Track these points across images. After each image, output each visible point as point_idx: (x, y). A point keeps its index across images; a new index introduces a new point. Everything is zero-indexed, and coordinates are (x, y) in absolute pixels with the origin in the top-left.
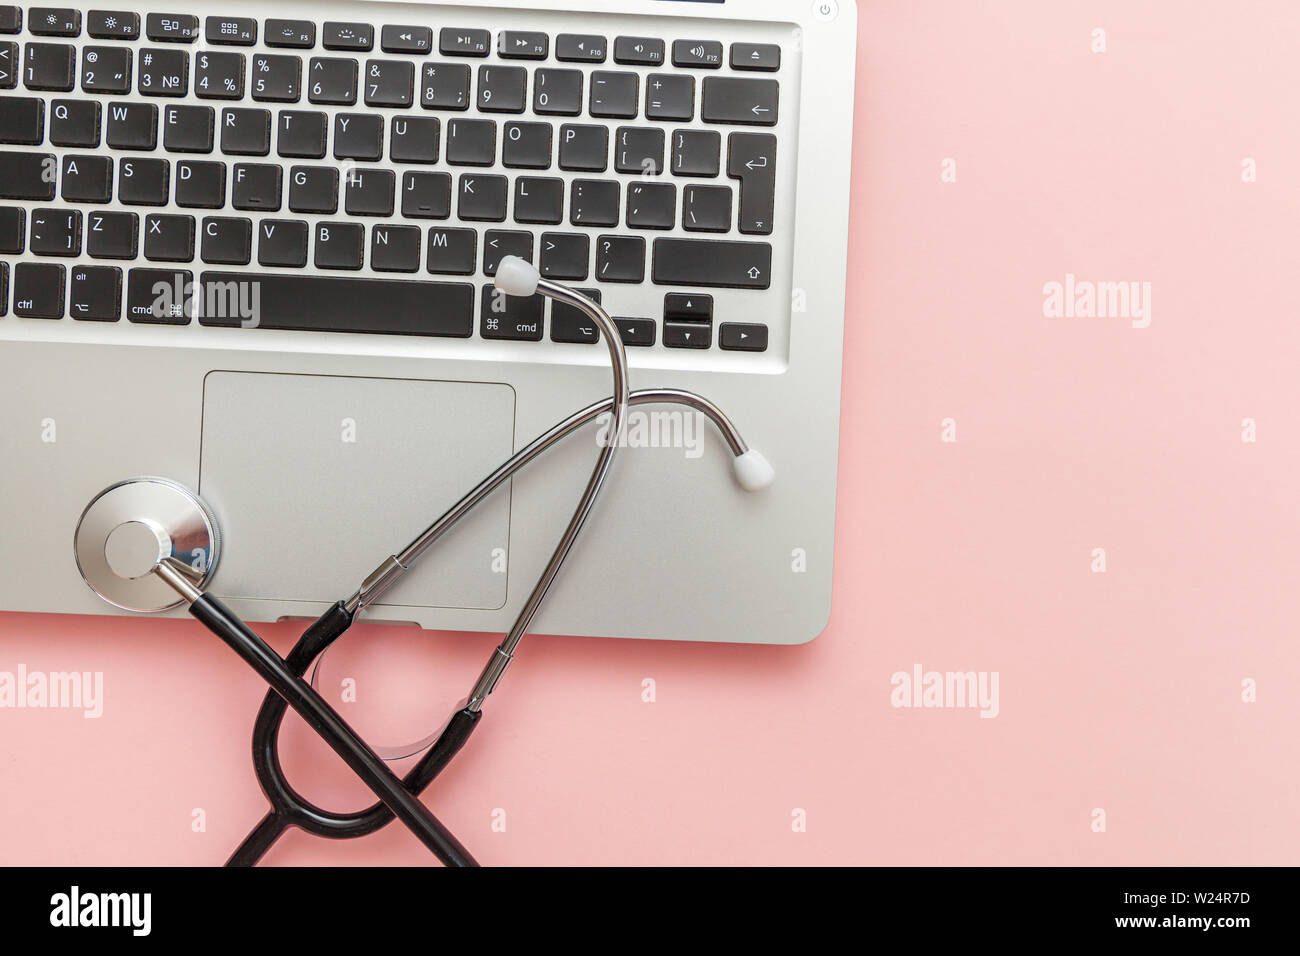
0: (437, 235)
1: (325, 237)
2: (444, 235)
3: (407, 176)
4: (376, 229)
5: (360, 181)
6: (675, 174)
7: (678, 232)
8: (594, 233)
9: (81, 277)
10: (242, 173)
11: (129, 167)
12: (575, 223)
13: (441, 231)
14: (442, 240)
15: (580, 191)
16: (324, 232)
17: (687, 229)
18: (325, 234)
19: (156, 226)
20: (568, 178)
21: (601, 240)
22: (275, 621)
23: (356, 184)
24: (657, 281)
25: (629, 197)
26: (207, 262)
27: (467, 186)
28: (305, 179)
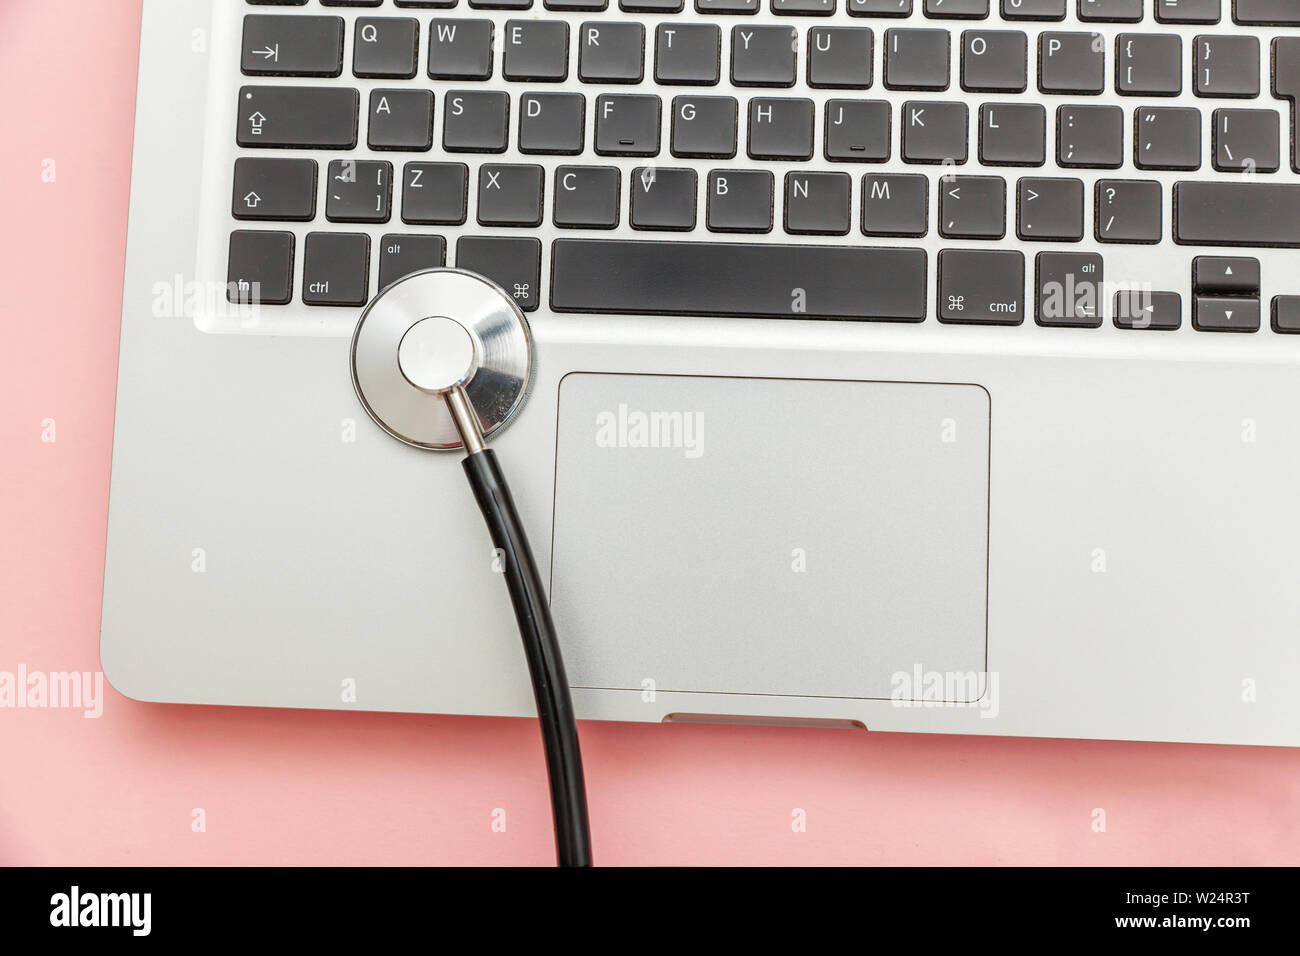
0: (876, 184)
1: (722, 189)
2: (886, 184)
3: (831, 107)
4: (789, 178)
5: (770, 114)
6: (1199, 94)
7: (1206, 174)
8: (1089, 178)
9: (394, 249)
10: (609, 107)
11: (458, 102)
12: (1062, 164)
13: (881, 178)
14: (881, 191)
15: (1071, 121)
16: (722, 182)
17: (1218, 168)
18: (722, 187)
19: (493, 180)
20: (1051, 104)
21: (1099, 187)
22: (659, 720)
23: (765, 118)
24: (1179, 241)
25: (1136, 128)
26: (560, 225)
27: (915, 117)
28: (694, 112)
